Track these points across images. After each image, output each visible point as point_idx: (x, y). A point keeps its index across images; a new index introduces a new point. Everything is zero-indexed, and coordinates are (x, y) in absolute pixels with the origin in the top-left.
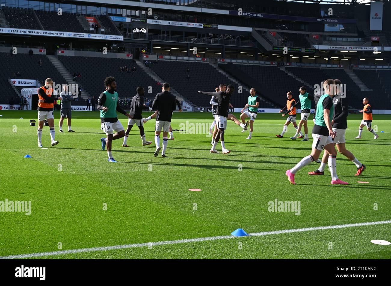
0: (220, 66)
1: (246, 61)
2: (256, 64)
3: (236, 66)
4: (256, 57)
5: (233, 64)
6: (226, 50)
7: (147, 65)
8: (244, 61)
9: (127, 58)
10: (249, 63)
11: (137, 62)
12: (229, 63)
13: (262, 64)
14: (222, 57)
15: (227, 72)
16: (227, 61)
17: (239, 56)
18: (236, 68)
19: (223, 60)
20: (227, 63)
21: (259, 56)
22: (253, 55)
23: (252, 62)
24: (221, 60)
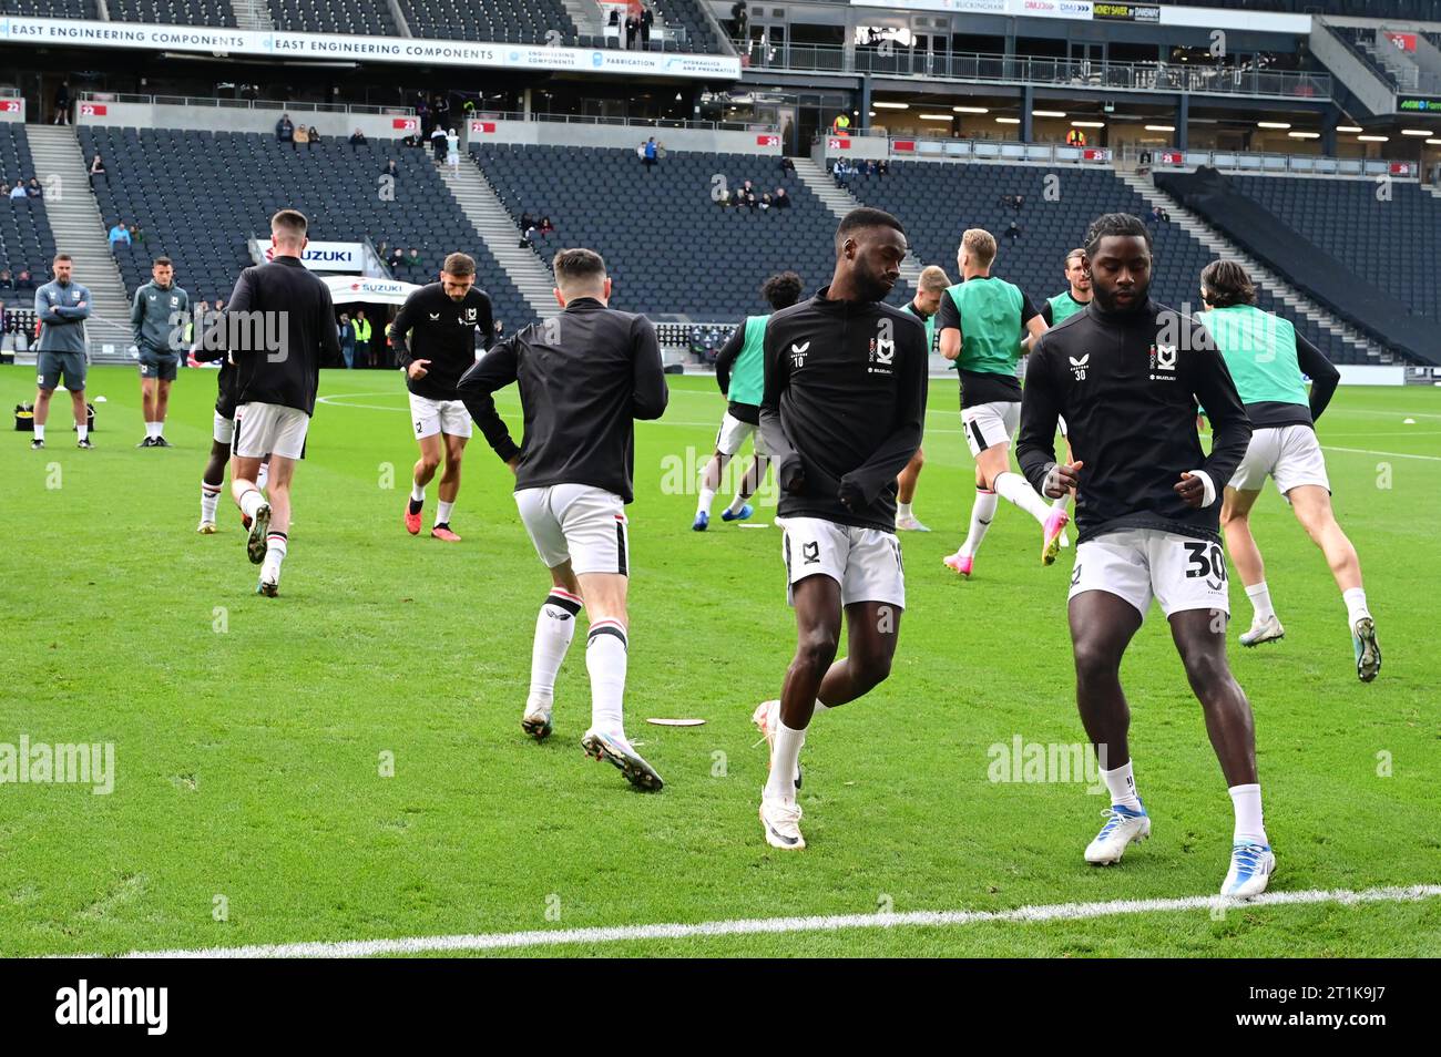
0: (1164, 183)
1: (1278, 162)
2: (1326, 172)
3: (1235, 184)
4: (1328, 147)
5: (1222, 172)
6: (1190, 116)
7: (841, 182)
8: (1271, 162)
9: (759, 151)
10: (1296, 171)
11: (802, 167)
12: (1201, 168)
14: (1176, 144)
15: (1192, 209)
16: (1194, 160)
17: (1257, 141)
18: (1232, 191)
19: (1177, 159)
20: (1193, 171)
21: (1339, 139)
22: (1316, 135)
23: (1305, 167)
24: (1169, 159)
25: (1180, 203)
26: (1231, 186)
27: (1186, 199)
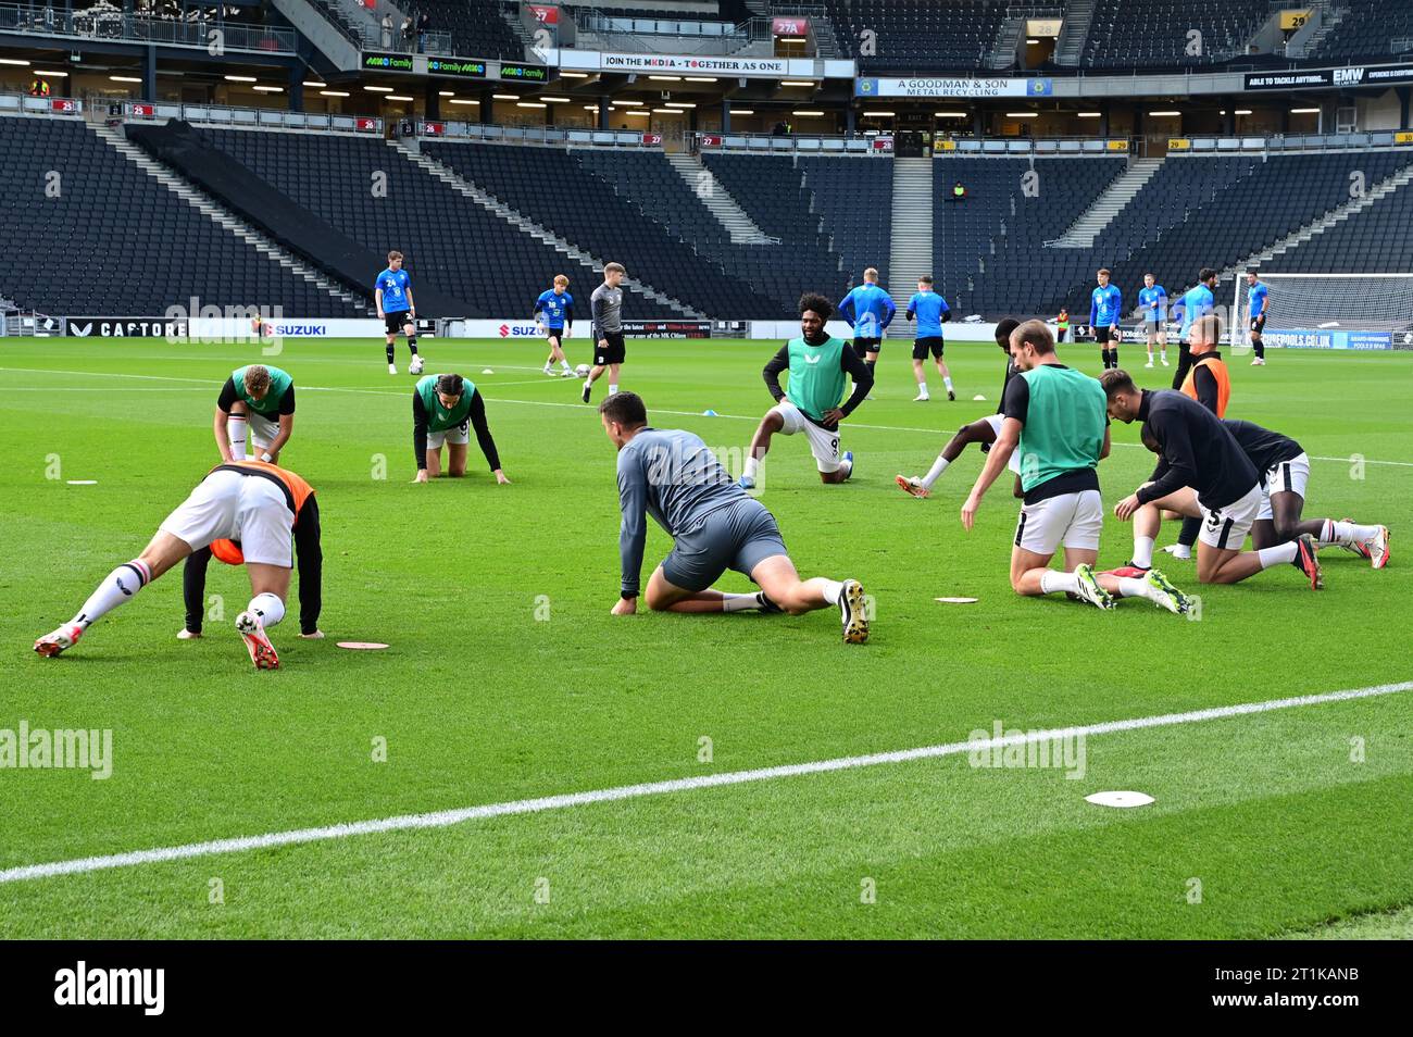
0: (136, 135)
1: (249, 116)
2: (293, 127)
3: (206, 138)
4: (295, 101)
5: (194, 125)
6: (157, 68)
8: (241, 115)
10: (265, 125)
12: (172, 120)
13: (323, 129)
14: (143, 95)
15: (167, 162)
16: (166, 112)
17: (221, 94)
18: (205, 144)
19: (148, 111)
20: (164, 123)
21: (305, 94)
22: (281, 90)
23: (274, 121)
24: (139, 111)
25: (155, 157)
26: (203, 140)
27: (160, 151)
